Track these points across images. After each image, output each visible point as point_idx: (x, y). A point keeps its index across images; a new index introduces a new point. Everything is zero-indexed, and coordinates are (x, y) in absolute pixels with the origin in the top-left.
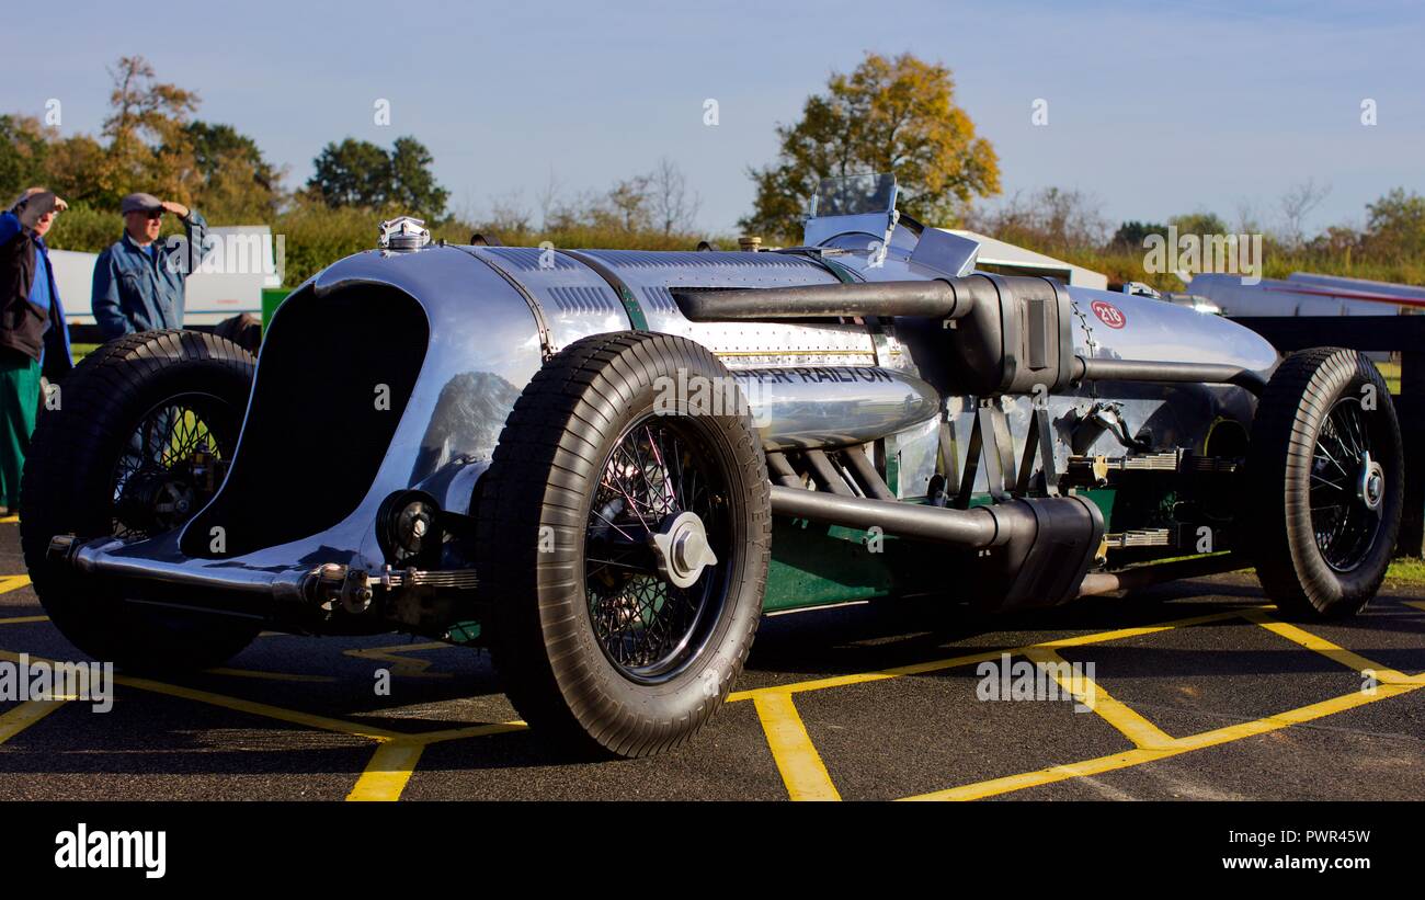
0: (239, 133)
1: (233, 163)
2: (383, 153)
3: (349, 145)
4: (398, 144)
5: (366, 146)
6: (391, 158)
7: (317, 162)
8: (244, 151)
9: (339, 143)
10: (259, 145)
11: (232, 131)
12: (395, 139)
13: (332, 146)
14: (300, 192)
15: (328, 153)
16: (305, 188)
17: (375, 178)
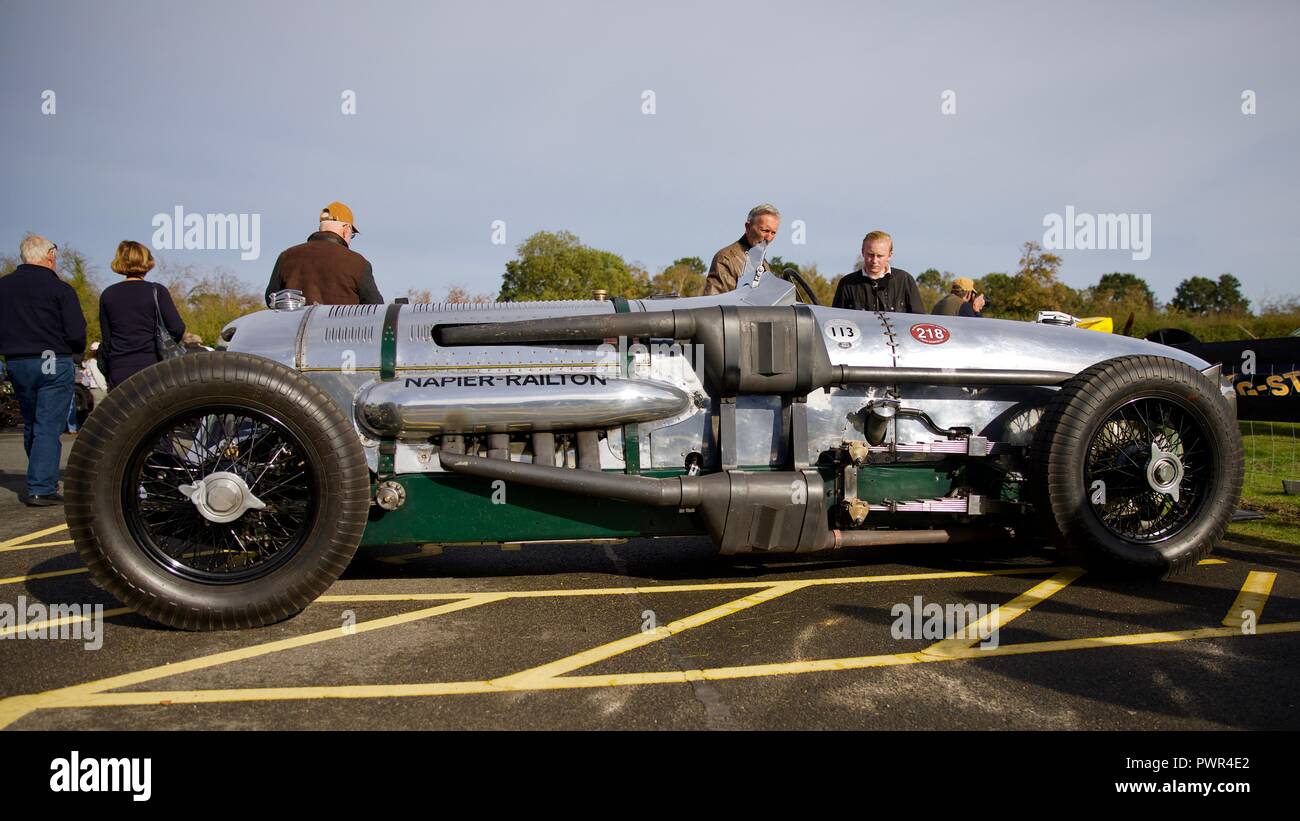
0: (1137, 277)
1: (1133, 292)
2: (1213, 283)
3: (1195, 280)
4: (1222, 278)
5: (1204, 280)
6: (1218, 285)
7: (1178, 290)
8: (1139, 286)
9: (1189, 279)
10: (1147, 283)
11: (1133, 276)
12: (1219, 275)
13: (1186, 281)
14: (1168, 304)
15: (1183, 284)
16: (1171, 303)
17: (1209, 297)
